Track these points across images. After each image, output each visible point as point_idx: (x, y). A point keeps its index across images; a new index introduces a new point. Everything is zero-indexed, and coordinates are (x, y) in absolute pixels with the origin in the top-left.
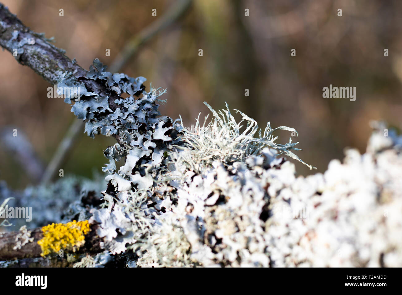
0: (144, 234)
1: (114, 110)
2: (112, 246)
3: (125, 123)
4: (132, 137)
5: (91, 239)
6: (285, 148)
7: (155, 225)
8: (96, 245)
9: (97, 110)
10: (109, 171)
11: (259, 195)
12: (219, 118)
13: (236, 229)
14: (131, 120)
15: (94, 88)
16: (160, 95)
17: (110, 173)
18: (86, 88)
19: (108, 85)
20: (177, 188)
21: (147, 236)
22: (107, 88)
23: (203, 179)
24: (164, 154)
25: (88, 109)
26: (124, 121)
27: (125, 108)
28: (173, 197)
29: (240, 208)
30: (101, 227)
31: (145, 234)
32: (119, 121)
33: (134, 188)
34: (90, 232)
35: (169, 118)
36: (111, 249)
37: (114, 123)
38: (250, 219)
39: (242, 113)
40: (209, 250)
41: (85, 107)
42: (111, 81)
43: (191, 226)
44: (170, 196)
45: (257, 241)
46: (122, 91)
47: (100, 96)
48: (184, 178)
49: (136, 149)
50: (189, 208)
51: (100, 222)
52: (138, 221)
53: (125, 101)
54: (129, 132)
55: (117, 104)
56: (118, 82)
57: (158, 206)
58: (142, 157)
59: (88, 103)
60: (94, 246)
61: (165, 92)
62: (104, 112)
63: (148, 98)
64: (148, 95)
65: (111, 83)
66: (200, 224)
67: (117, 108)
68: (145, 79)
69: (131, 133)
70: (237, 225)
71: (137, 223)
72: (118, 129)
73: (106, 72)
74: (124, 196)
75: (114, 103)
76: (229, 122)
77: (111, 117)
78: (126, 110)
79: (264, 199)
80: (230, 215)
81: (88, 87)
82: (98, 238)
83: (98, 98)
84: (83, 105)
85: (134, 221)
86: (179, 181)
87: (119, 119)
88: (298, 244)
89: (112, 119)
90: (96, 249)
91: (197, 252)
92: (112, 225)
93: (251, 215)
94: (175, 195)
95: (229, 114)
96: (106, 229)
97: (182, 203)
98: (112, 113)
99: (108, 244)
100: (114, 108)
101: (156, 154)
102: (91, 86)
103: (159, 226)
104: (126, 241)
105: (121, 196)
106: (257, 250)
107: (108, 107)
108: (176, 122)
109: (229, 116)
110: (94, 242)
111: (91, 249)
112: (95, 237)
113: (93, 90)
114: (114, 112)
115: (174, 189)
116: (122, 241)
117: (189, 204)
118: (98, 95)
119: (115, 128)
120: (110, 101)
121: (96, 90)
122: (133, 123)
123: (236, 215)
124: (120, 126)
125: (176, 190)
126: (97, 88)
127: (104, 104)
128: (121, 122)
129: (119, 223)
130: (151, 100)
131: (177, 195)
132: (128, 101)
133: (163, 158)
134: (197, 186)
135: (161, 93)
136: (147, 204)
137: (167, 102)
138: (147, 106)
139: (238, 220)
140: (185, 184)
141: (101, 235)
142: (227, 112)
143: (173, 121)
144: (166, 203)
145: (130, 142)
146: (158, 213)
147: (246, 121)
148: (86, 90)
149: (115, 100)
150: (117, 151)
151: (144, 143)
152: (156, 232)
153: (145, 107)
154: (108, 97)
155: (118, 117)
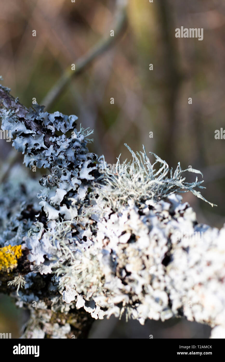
0: (67, 259)
1: (48, 146)
2: (41, 268)
3: (57, 159)
4: (62, 172)
5: (23, 263)
6: (191, 188)
7: (77, 253)
8: (27, 267)
9: (34, 146)
10: (42, 198)
11: (163, 241)
12: (137, 159)
13: (143, 266)
14: (62, 157)
15: (32, 126)
16: (88, 135)
17: (43, 200)
18: (26, 126)
19: (44, 125)
20: (97, 221)
21: (70, 261)
22: (43, 127)
23: (118, 217)
24: (88, 189)
25: (27, 145)
26: (56, 158)
27: (57, 145)
28: (93, 229)
29: (147, 249)
30: (31, 253)
31: (69, 259)
32: (52, 157)
33: (62, 218)
34: (22, 257)
35: (95, 155)
36: (39, 270)
37: (47, 158)
38: (154, 261)
39: (156, 156)
40: (119, 281)
41: (24, 143)
42: (47, 121)
43: (105, 260)
44: (91, 228)
45: (159, 281)
46: (56, 129)
47: (37, 134)
48: (103, 213)
49: (65, 183)
50: (106, 241)
51: (30, 248)
52: (63, 249)
53: (58, 139)
54: (59, 168)
55: (51, 141)
56: (53, 122)
57: (80, 235)
58: (69, 191)
59: (27, 139)
60: (25, 268)
61: (92, 132)
62: (40, 148)
63: (77, 137)
64: (78, 135)
65: (47, 122)
66: (114, 256)
67: (51, 145)
68: (77, 118)
69: (61, 169)
70: (143, 263)
71: (62, 250)
72: (51, 164)
73: (43, 113)
74: (53, 225)
75: (49, 140)
76: (145, 162)
77: (45, 153)
78: (59, 147)
79: (167, 245)
80: (138, 254)
81: (27, 124)
82: (28, 262)
83: (35, 136)
84: (22, 140)
85: (60, 248)
86: (99, 215)
87: (52, 156)
88: (193, 289)
89: (46, 155)
90: (27, 270)
91: (109, 283)
92: (41, 251)
93: (156, 256)
94: (95, 226)
95: (145, 156)
96: (35, 255)
97: (100, 236)
98: (47, 149)
99: (37, 266)
100: (48, 144)
101: (81, 189)
102: (30, 124)
103: (80, 253)
104: (52, 265)
105: (50, 224)
106: (159, 288)
107: (43, 144)
108: (100, 159)
109: (145, 158)
110: (26, 265)
111: (23, 270)
112: (26, 261)
113: (31, 128)
114: (48, 149)
115: (94, 222)
116: (48, 265)
117: (106, 237)
118: (36, 133)
119: (48, 162)
120: (45, 138)
121: (35, 128)
122: (64, 160)
123: (143, 254)
124: (52, 162)
125: (96, 222)
126: (35, 126)
127: (40, 141)
128: (53, 159)
129: (46, 249)
130: (80, 139)
131: (97, 227)
132: (60, 139)
133: (87, 193)
134: (113, 223)
135: (89, 133)
136: (72, 232)
137: (93, 141)
138: (76, 144)
139: (145, 258)
140: (104, 219)
141: (31, 260)
142: (143, 154)
143: (98, 158)
144: (87, 233)
145: (60, 177)
146: (80, 242)
147: (159, 163)
148: (25, 128)
149: (49, 137)
150: (49, 183)
151: (72, 179)
152: (78, 259)
153: (75, 145)
154: (43, 135)
155: (52, 153)
